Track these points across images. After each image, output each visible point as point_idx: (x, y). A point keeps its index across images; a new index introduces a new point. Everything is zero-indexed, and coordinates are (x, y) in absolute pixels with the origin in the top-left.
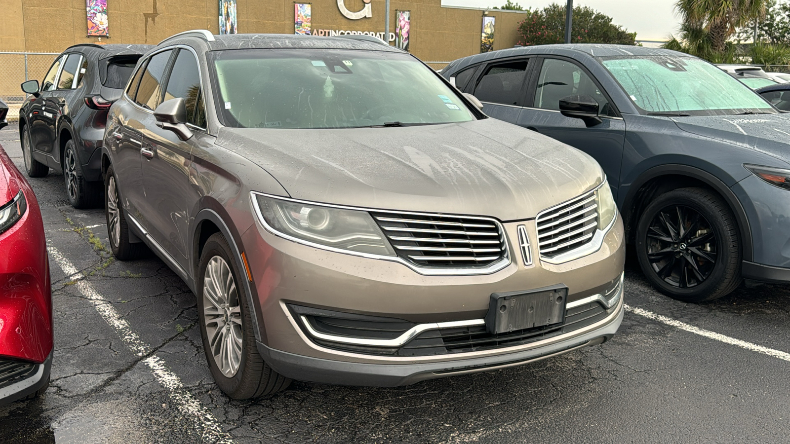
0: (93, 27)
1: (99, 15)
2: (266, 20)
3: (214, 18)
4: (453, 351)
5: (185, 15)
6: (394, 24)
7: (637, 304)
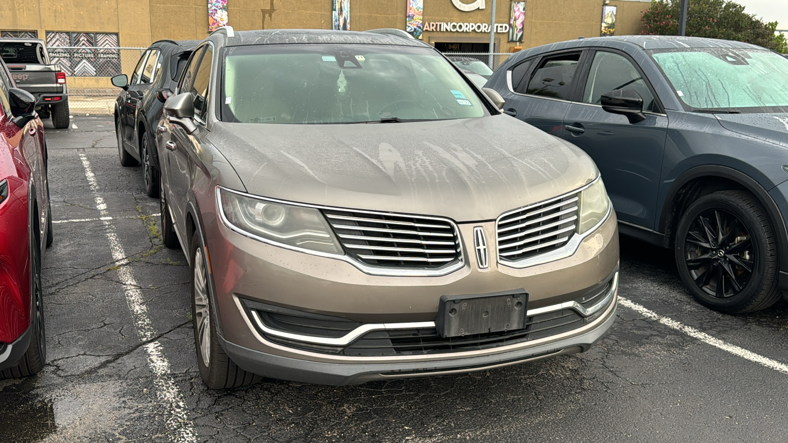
0: (214, 24)
1: (219, 11)
2: (378, 14)
3: (329, 13)
4: (402, 353)
5: (300, 11)
6: (508, 15)
7: (667, 313)
